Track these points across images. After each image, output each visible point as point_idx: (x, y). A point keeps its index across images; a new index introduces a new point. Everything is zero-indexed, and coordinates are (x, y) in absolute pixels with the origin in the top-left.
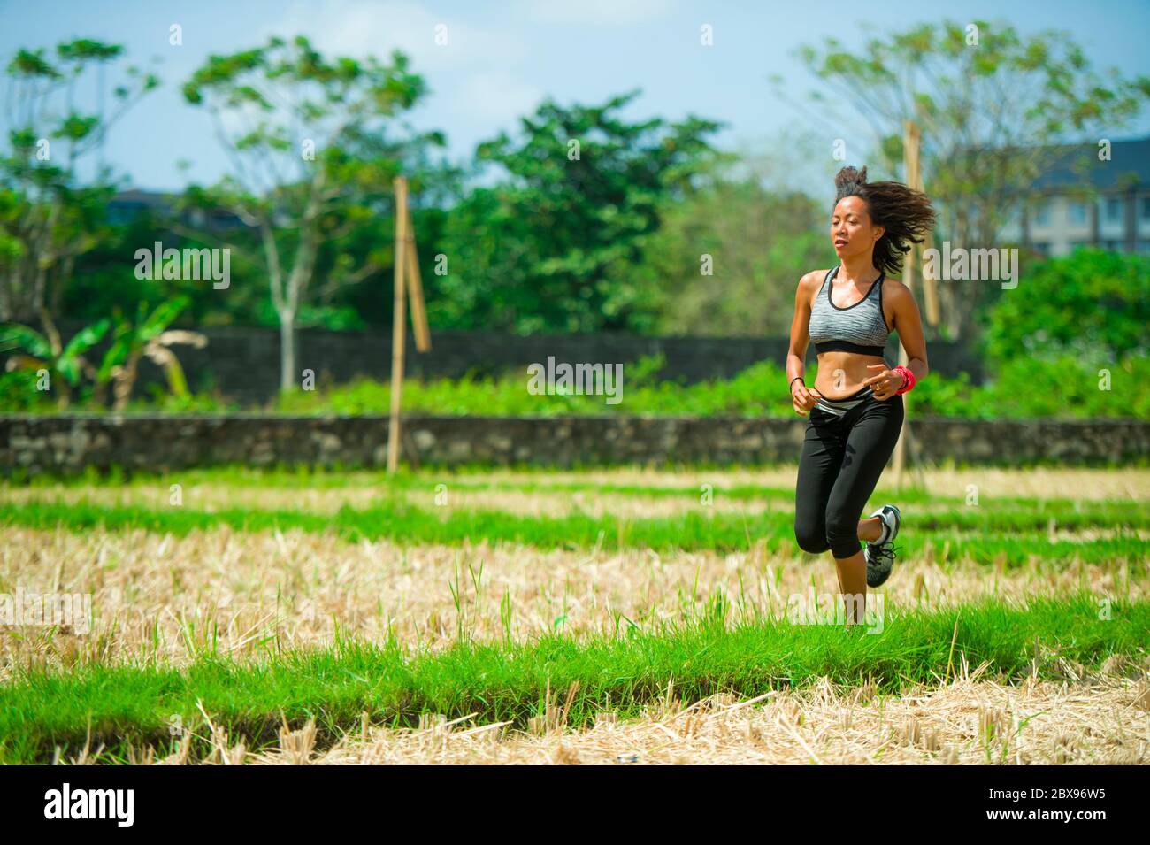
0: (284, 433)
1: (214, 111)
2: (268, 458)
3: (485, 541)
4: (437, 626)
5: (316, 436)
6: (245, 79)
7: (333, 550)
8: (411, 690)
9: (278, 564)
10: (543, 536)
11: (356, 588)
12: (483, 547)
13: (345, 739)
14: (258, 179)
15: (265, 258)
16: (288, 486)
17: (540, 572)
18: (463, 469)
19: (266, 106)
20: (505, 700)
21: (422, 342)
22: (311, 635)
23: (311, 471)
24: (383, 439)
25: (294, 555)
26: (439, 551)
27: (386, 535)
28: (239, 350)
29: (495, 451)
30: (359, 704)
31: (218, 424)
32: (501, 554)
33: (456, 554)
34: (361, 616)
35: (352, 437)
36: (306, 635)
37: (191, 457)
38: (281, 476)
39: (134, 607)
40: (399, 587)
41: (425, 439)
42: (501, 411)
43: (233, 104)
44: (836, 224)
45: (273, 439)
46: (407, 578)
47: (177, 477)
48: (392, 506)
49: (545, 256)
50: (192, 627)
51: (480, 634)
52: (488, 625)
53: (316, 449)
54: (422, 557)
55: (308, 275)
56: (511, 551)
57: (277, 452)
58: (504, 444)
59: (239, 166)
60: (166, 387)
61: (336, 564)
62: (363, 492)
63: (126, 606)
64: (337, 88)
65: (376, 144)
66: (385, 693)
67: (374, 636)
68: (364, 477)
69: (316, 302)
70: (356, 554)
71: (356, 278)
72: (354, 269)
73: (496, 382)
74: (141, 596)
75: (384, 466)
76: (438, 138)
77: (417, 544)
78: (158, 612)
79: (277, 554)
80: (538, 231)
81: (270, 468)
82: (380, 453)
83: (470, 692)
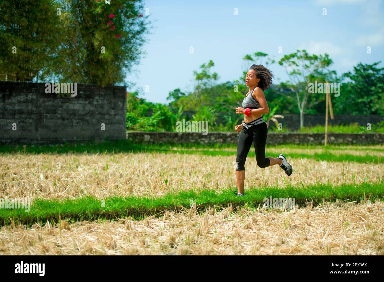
0: (302, 137)
1: (286, 67)
2: (298, 142)
3: (347, 161)
4: (338, 180)
5: (309, 138)
6: (292, 60)
7: (314, 163)
8: (334, 194)
9: (302, 166)
10: (360, 160)
11: (320, 171)
12: (347, 162)
13: (320, 204)
14: (295, 82)
15: (297, 99)
16: (303, 148)
17: (360, 168)
18: (341, 145)
19: (297, 65)
20: (355, 197)
21: (332, 117)
22: (310, 181)
23: (308, 145)
24: (324, 138)
25: (305, 163)
26: (337, 163)
27: (325, 159)
28: (291, 119)
29: (348, 141)
30: (322, 197)
31: (287, 135)
32: (351, 164)
33: (341, 164)
34: (321, 177)
35: (316, 138)
36: (309, 181)
37: (282, 142)
38: (301, 146)
39: (272, 174)
40: (329, 171)
41: (333, 138)
42: (350, 132)
43: (290, 65)
44: (247, 76)
45: (299, 138)
46: (331, 169)
47: (279, 146)
48: (326, 153)
49: (359, 98)
50: (284, 179)
51: (348, 182)
52: (349, 180)
53: (309, 140)
54: (333, 164)
55: (306, 103)
56: (353, 163)
57: (300, 141)
58: (350, 140)
59: (291, 79)
60: (275, 126)
61: (315, 166)
62: (320, 150)
63: (270, 174)
64: (313, 61)
65: (321, 74)
66: (328, 194)
67: (325, 181)
68: (319, 147)
69: (308, 108)
70: (319, 164)
71: (317, 103)
72: (316, 101)
73: (348, 126)
74: (273, 172)
75: (324, 144)
76: (334, 72)
77: (332, 162)
78: (277, 175)
79: (301, 163)
80: (357, 92)
81: (299, 144)
82: (323, 141)
83: (347, 195)
